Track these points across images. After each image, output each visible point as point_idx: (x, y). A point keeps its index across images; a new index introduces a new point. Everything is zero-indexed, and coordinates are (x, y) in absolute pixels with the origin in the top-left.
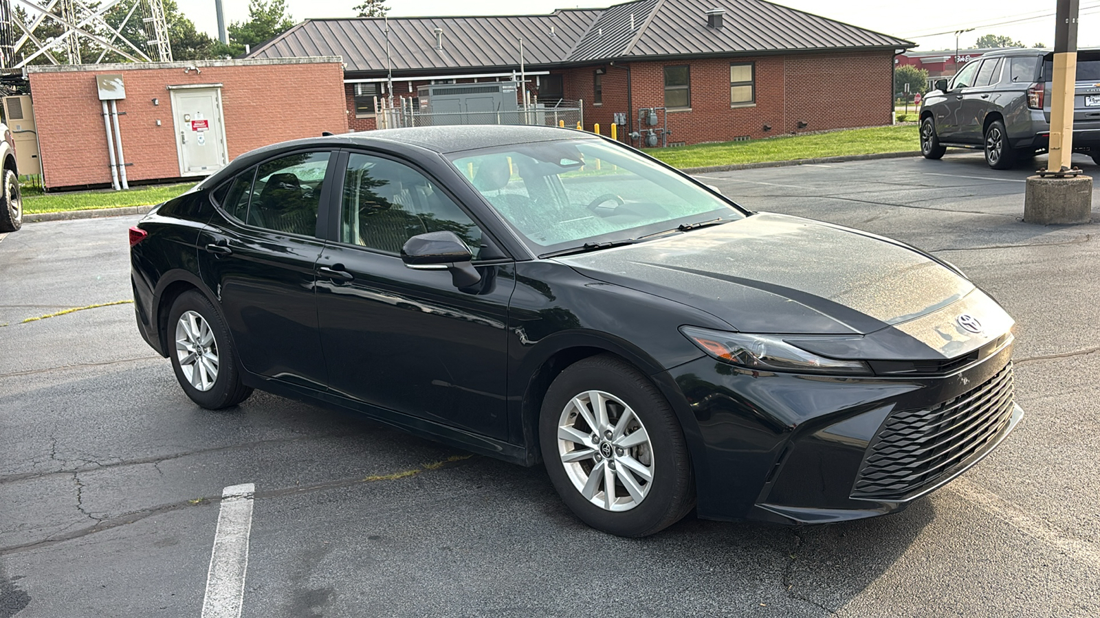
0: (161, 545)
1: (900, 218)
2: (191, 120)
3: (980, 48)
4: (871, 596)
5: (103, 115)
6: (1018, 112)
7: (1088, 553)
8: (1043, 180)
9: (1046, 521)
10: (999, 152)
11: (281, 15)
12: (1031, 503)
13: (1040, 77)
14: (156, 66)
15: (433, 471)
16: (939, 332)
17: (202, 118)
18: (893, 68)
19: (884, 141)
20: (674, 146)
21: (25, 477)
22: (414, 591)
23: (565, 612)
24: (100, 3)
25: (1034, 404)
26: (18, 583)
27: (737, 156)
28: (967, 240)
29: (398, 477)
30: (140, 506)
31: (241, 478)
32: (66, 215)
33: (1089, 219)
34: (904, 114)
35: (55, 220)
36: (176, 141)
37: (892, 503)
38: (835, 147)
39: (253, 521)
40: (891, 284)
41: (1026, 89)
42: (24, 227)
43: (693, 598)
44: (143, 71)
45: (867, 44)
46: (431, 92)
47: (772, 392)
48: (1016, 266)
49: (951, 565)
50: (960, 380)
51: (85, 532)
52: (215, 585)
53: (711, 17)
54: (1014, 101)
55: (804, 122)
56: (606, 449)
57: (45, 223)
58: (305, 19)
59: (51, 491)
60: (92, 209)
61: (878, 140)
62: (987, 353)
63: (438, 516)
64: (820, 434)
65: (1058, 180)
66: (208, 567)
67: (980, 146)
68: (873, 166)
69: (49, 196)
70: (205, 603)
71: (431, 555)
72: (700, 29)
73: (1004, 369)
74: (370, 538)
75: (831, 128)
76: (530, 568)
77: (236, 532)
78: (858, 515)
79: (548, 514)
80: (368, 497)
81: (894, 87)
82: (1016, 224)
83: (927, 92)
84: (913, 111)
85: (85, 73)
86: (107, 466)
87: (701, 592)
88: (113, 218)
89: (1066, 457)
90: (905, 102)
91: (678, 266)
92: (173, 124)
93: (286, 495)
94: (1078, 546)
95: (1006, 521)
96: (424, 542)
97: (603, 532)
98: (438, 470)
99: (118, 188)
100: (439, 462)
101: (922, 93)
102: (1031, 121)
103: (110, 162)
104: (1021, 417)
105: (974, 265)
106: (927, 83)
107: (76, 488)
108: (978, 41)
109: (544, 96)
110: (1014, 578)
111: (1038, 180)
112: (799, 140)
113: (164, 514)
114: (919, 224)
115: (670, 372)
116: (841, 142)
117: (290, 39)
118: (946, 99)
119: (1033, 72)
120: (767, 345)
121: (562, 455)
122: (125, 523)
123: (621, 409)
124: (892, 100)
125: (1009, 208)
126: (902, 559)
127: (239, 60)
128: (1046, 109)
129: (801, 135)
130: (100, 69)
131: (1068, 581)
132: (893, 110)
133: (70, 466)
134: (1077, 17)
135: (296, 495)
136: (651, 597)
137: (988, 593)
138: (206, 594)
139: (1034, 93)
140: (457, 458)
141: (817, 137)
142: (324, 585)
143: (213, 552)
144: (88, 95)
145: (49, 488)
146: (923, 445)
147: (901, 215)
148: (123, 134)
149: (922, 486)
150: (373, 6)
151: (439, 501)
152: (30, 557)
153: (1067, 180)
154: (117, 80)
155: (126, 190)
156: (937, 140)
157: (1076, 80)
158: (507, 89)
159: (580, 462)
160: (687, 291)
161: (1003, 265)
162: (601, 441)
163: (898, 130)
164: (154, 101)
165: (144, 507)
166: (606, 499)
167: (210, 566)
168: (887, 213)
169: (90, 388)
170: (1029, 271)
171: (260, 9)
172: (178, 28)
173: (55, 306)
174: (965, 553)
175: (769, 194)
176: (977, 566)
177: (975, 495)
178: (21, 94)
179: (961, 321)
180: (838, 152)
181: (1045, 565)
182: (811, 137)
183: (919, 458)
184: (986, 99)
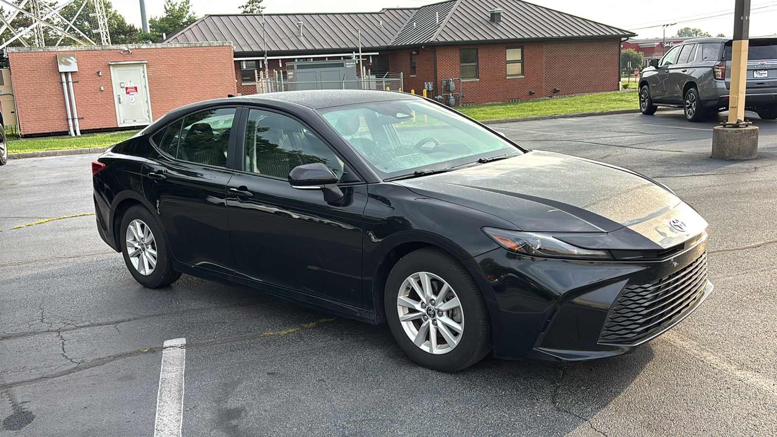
0: (123, 379)
1: (626, 155)
2: (125, 87)
3: (680, 37)
4: (612, 409)
5: (62, 83)
6: (707, 82)
7: (757, 380)
8: (725, 129)
9: (729, 359)
10: (694, 109)
11: (187, 12)
12: (719, 347)
13: (723, 58)
14: (100, 48)
15: (309, 328)
16: (658, 231)
17: (133, 86)
18: (620, 51)
19: (614, 102)
20: (466, 105)
21: (24, 335)
22: (301, 409)
23: (405, 422)
24: (57, 2)
25: (720, 282)
26: (25, 406)
27: (511, 113)
28: (673, 170)
29: (285, 333)
30: (106, 354)
31: (176, 335)
32: (38, 154)
33: (756, 156)
34: (627, 83)
35: (30, 157)
36: (114, 102)
37: (626, 347)
38: (579, 107)
39: (186, 364)
40: (625, 198)
41: (713, 65)
42: (9, 162)
43: (491, 412)
44: (90, 52)
45: (601, 34)
46: (295, 67)
47: (545, 271)
48: (707, 188)
49: (665, 389)
50: (672, 263)
51: (69, 372)
52: (162, 406)
53: (493, 14)
54: (704, 74)
55: (558, 89)
56: (431, 312)
57: (24, 159)
58: (205, 15)
59: (43, 344)
60: (57, 149)
61: (609, 101)
62: (690, 245)
63: (314, 358)
64: (577, 300)
65: (735, 129)
66: (157, 395)
67: (681, 106)
68: (607, 119)
69: (24, 140)
70: (156, 418)
71: (311, 385)
72: (485, 23)
73: (701, 256)
74: (268, 374)
75: (576, 93)
76: (379, 392)
77: (174, 371)
78: (603, 355)
79: (390, 357)
80: (265, 347)
81: (621, 64)
82: (706, 160)
83: (643, 68)
84: (633, 81)
85: (49, 53)
86: (81, 327)
87: (496, 408)
88: (72, 156)
89: (742, 316)
90: (628, 75)
91: (480, 186)
92: (113, 89)
93: (207, 345)
94: (750, 375)
95: (702, 359)
96: (306, 376)
97: (429, 368)
98: (313, 328)
99: (73, 135)
100: (313, 323)
101: (639, 68)
102: (716, 88)
103: (67, 116)
104: (711, 290)
105: (678, 188)
106: (643, 62)
107: (60, 342)
108: (678, 32)
109: (375, 70)
110: (708, 397)
111: (722, 129)
112: (554, 101)
113: (123, 359)
114: (639, 159)
115: (476, 259)
116: (584, 103)
117: (195, 29)
118: (657, 73)
119: (717, 54)
120: (541, 240)
121: (400, 316)
122: (97, 365)
123: (441, 285)
124: (619, 73)
125: (701, 148)
126: (633, 385)
127: (159, 44)
128: (727, 80)
129: (556, 98)
130: (59, 50)
131: (744, 398)
132: (620, 80)
133: (55, 327)
134: (749, 15)
135: (215, 346)
136: (463, 411)
137: (690, 407)
138: (157, 412)
139: (718, 69)
140: (326, 320)
141: (567, 100)
142: (238, 405)
143: (160, 384)
144: (51, 68)
145: (42, 342)
146: (647, 308)
147: (627, 153)
148: (76, 96)
149: (646, 335)
150: (253, 6)
151: (315, 349)
152: (32, 389)
153: (742, 129)
154: (72, 58)
155: (79, 137)
156: (651, 101)
157: (748, 59)
158: (350, 65)
159: (412, 321)
160: (487, 203)
161: (698, 188)
162: (427, 307)
163: (623, 94)
164: (98, 73)
165: (109, 355)
166: (430, 346)
167: (158, 394)
168: (617, 152)
169: (66, 274)
170: (715, 192)
171: (172, 8)
172: (113, 21)
173: (35, 218)
174: (674, 381)
175: (535, 139)
176: (683, 389)
177: (681, 342)
178: (3, 68)
179: (672, 223)
180: (581, 110)
181: (728, 388)
182: (562, 99)
183: (644, 316)
184: (685, 73)
